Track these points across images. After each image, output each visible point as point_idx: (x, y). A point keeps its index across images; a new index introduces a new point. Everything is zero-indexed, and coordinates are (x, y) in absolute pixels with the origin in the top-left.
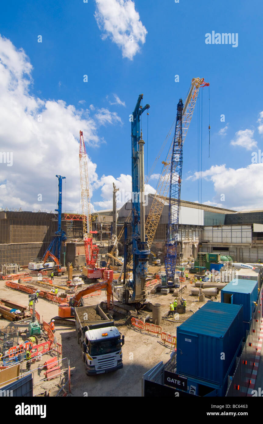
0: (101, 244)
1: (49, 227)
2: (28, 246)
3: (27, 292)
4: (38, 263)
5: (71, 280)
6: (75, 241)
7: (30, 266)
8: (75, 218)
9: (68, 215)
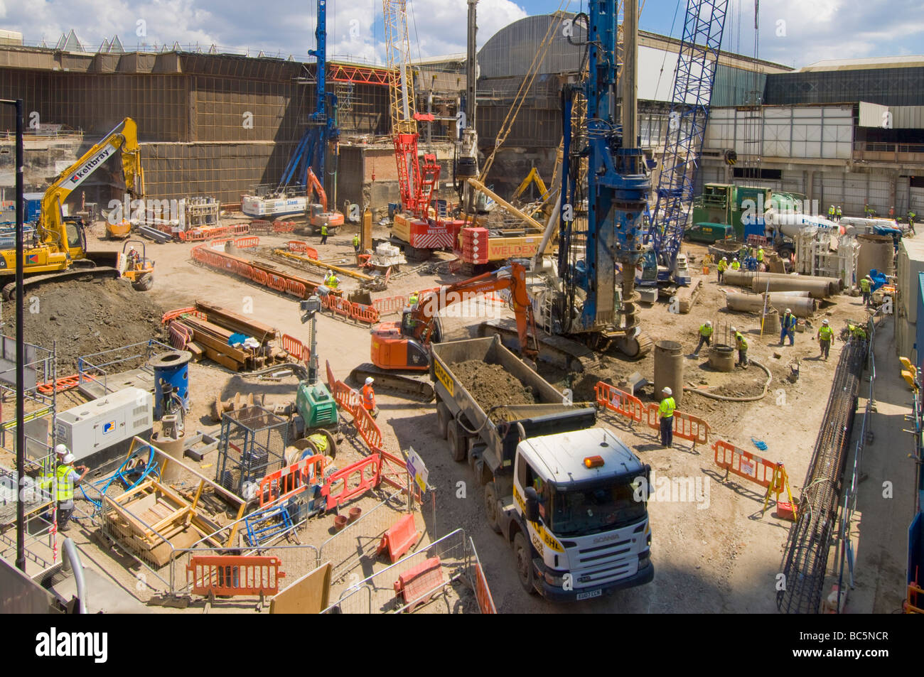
0: (428, 151)
1: (289, 100)
2: (237, 151)
3: (254, 279)
4: (268, 198)
5: (370, 251)
6: (360, 142)
7: (246, 207)
8: (358, 77)
9: (341, 68)
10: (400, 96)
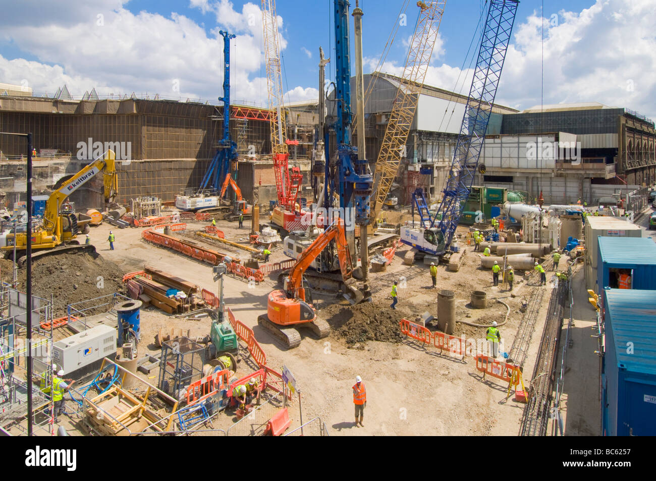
0: (295, 165)
1: (205, 132)
2: (172, 165)
3: (183, 252)
4: (192, 197)
5: (258, 233)
6: (252, 159)
7: (178, 204)
8: (250, 115)
9: (239, 109)
10: (277, 128)
